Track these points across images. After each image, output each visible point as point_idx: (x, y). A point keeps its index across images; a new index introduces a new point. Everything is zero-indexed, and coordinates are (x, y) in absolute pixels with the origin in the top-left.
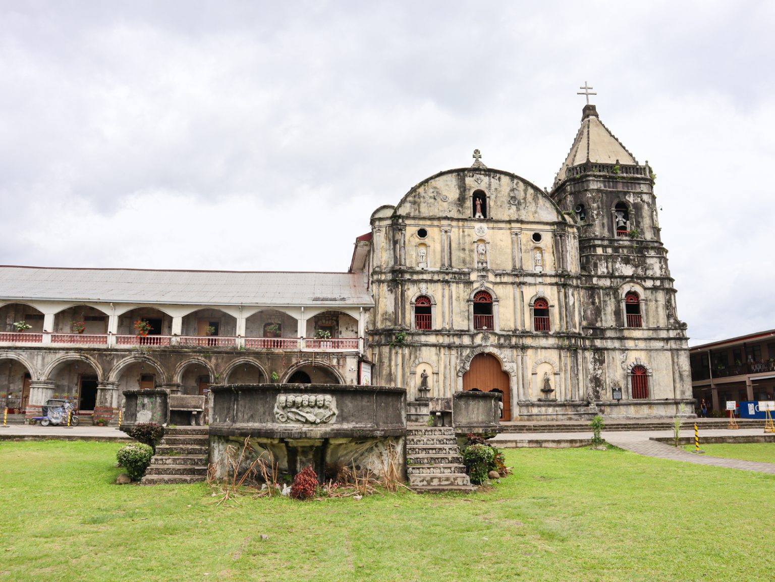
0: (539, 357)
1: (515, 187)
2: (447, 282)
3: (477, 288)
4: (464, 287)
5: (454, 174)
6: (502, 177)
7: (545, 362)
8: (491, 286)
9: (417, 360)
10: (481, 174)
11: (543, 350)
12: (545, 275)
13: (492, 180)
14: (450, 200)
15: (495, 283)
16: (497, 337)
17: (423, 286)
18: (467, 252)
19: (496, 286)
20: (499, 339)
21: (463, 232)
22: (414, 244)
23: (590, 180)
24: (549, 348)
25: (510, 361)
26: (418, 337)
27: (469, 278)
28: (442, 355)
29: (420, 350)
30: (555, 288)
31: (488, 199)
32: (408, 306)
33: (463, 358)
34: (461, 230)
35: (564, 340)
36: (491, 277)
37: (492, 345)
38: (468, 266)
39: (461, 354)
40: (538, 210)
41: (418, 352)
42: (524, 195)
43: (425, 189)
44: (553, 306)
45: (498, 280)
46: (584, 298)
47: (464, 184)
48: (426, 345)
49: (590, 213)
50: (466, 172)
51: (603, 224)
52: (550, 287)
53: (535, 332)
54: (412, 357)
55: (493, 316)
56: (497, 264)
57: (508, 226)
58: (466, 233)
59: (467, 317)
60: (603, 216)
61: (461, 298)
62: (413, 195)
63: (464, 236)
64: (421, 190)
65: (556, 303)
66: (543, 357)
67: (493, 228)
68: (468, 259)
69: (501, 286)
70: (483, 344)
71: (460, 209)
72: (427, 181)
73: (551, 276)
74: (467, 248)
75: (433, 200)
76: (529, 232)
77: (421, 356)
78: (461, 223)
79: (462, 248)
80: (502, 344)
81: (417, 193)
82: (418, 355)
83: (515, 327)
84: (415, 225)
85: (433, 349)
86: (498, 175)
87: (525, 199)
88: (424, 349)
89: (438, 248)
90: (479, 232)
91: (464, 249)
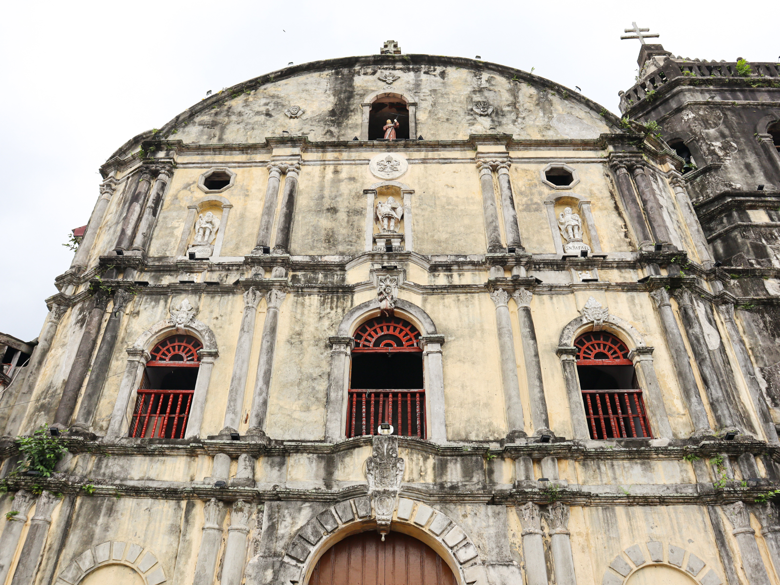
0: (626, 543)
1: (484, 84)
2: (264, 287)
3: (366, 305)
4: (323, 303)
5: (326, 73)
6: (451, 71)
7: (658, 564)
8: (416, 299)
9: (88, 553)
10: (394, 69)
11: (638, 510)
12: (601, 262)
13: (424, 77)
14: (309, 114)
15: (433, 290)
16: (431, 461)
17: (184, 302)
18: (342, 215)
19: (432, 299)
20: (441, 469)
21: (336, 172)
22: (185, 203)
23: (681, 91)
24: (663, 501)
25: (492, 557)
26: (122, 461)
27: (343, 280)
29: (111, 511)
30: (643, 299)
31: (411, 110)
32: (119, 363)
33: (279, 546)
34: (330, 169)
35: (720, 465)
36: (418, 274)
37: (409, 492)
38: (341, 248)
40: (554, 122)
41: (101, 520)
42: (510, 98)
43: (246, 101)
44: (648, 351)
45: (442, 280)
46: (753, 336)
47: (351, 86)
48: (136, 492)
49: (704, 147)
50: (357, 68)
51: (748, 166)
52: (623, 296)
53: (592, 445)
54: (74, 539)
55: (423, 395)
56: (439, 242)
57: (471, 154)
58: (343, 175)
59: (321, 395)
60: (741, 151)
61: (306, 336)
62: (213, 111)
63: (336, 182)
64: (237, 103)
65: (657, 342)
66: (641, 542)
67: (424, 161)
68: (342, 232)
69: (450, 299)
70: (372, 489)
71: (332, 129)
73: (621, 265)
74: (342, 206)
75: (262, 118)
76: (532, 167)
77: (110, 535)
78: (330, 155)
79: (327, 206)
80: (454, 488)
81: (226, 108)
82: (98, 530)
83: (511, 423)
84: (200, 165)
85: (165, 508)
86: (439, 69)
87: (514, 105)
88: (128, 504)
89: (256, 208)
90: (383, 170)
91: (333, 210)
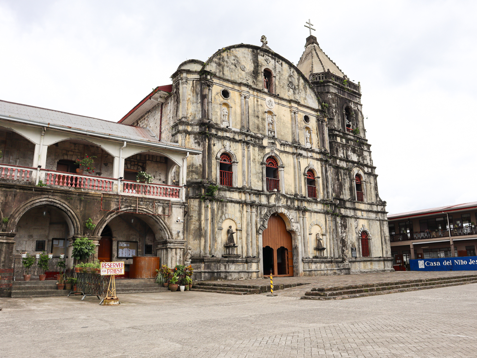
0: (313, 220)
1: (292, 74)
2: (247, 143)
3: (268, 153)
4: (259, 150)
5: (250, 50)
6: (284, 63)
7: (317, 225)
8: (278, 153)
9: (223, 216)
10: (269, 56)
11: (315, 214)
12: (312, 151)
13: (277, 63)
14: (247, 71)
15: (281, 152)
16: (285, 199)
17: (227, 143)
18: (260, 119)
19: (281, 154)
20: (287, 202)
21: (257, 101)
22: (218, 102)
23: (330, 85)
24: (319, 213)
25: (296, 221)
26: (224, 192)
27: (262, 143)
28: (245, 212)
29: (226, 206)
30: (319, 162)
31: (274, 79)
32: (214, 161)
33: (262, 216)
34: (256, 99)
35: (328, 207)
36: (278, 146)
37: (284, 207)
38: (261, 132)
39: (261, 213)
40: (307, 97)
41: (224, 208)
42: (298, 83)
43: (228, 55)
44: (319, 178)
45: (282, 149)
46: (333, 175)
47: (257, 60)
48: (232, 201)
49: (331, 110)
50: (259, 51)
51: (339, 120)
52: (316, 161)
53: (309, 198)
54: (220, 212)
55: (279, 180)
56: (282, 135)
57: (288, 104)
58: (259, 103)
59: (261, 178)
60: (338, 114)
61: (256, 160)
62: (218, 57)
63: (258, 105)
64: (224, 54)
66: (315, 220)
67: (278, 104)
68: (261, 126)
69: (284, 154)
70: (277, 205)
71: (254, 80)
72: (229, 48)
73: (317, 153)
74: (260, 116)
75: (233, 67)
76: (301, 114)
77: (227, 212)
78: (255, 93)
79: (256, 115)
80: (289, 206)
81: (222, 56)
82: (224, 210)
83: (296, 191)
84: (220, 85)
85: (237, 206)
86: (281, 61)
87: (298, 86)
88: (229, 204)
89: (238, 111)
90: (269, 104)
91: (258, 117)
